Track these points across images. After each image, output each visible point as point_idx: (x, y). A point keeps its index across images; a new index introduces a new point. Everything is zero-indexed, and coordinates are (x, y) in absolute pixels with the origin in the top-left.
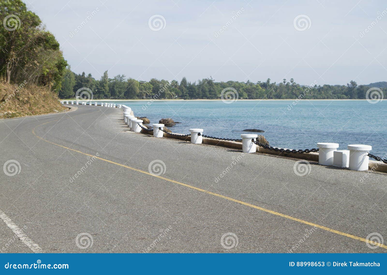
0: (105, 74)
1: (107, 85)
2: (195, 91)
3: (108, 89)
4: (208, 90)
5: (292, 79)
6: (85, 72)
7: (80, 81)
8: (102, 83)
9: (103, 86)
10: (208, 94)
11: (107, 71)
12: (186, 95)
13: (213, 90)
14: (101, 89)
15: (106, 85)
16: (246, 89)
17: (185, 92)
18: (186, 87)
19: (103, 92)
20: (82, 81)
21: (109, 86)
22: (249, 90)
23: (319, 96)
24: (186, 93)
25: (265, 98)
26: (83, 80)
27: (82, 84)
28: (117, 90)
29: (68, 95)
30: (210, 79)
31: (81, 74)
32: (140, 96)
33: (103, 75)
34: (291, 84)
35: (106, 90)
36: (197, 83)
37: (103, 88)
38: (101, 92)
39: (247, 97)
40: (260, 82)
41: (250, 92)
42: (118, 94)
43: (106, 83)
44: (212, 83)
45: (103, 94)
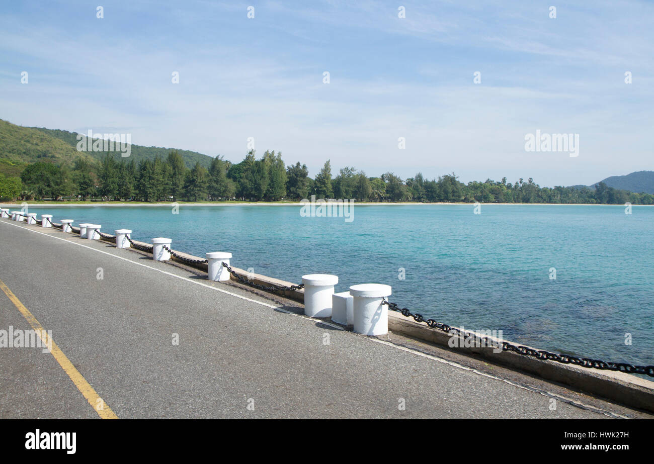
0: (327, 165)
1: (330, 182)
2: (435, 192)
3: (331, 187)
4: (451, 191)
5: (531, 178)
6: (300, 162)
7: (294, 175)
8: (323, 179)
9: (324, 183)
10: (450, 195)
11: (329, 161)
12: (422, 197)
13: (457, 190)
14: (321, 188)
15: (328, 182)
16: (491, 189)
17: (421, 193)
18: (421, 185)
19: (324, 191)
20: (297, 175)
21: (332, 184)
22: (496, 191)
23: (568, 201)
24: (423, 194)
25: (512, 202)
26: (298, 173)
27: (297, 179)
28: (343, 189)
29: (279, 195)
30: (452, 175)
31: (295, 165)
32: (372, 199)
33: (323, 167)
34: (521, 185)
35: (328, 189)
36: (437, 181)
37: (323, 186)
38: (321, 191)
39: (494, 200)
40: (493, 181)
41: (497, 194)
42: (344, 194)
43: (327, 179)
44: (455, 181)
45: (324, 194)
